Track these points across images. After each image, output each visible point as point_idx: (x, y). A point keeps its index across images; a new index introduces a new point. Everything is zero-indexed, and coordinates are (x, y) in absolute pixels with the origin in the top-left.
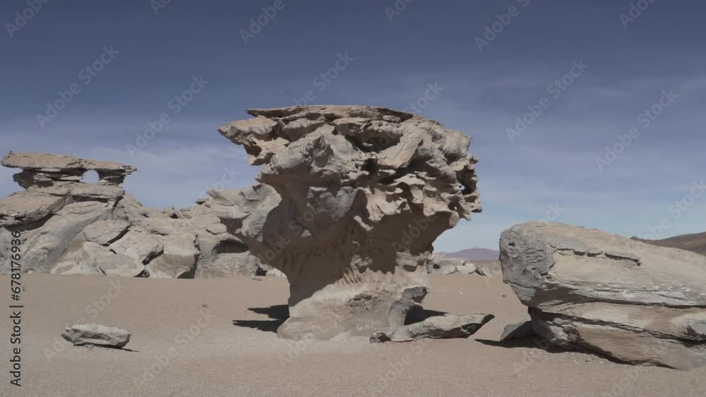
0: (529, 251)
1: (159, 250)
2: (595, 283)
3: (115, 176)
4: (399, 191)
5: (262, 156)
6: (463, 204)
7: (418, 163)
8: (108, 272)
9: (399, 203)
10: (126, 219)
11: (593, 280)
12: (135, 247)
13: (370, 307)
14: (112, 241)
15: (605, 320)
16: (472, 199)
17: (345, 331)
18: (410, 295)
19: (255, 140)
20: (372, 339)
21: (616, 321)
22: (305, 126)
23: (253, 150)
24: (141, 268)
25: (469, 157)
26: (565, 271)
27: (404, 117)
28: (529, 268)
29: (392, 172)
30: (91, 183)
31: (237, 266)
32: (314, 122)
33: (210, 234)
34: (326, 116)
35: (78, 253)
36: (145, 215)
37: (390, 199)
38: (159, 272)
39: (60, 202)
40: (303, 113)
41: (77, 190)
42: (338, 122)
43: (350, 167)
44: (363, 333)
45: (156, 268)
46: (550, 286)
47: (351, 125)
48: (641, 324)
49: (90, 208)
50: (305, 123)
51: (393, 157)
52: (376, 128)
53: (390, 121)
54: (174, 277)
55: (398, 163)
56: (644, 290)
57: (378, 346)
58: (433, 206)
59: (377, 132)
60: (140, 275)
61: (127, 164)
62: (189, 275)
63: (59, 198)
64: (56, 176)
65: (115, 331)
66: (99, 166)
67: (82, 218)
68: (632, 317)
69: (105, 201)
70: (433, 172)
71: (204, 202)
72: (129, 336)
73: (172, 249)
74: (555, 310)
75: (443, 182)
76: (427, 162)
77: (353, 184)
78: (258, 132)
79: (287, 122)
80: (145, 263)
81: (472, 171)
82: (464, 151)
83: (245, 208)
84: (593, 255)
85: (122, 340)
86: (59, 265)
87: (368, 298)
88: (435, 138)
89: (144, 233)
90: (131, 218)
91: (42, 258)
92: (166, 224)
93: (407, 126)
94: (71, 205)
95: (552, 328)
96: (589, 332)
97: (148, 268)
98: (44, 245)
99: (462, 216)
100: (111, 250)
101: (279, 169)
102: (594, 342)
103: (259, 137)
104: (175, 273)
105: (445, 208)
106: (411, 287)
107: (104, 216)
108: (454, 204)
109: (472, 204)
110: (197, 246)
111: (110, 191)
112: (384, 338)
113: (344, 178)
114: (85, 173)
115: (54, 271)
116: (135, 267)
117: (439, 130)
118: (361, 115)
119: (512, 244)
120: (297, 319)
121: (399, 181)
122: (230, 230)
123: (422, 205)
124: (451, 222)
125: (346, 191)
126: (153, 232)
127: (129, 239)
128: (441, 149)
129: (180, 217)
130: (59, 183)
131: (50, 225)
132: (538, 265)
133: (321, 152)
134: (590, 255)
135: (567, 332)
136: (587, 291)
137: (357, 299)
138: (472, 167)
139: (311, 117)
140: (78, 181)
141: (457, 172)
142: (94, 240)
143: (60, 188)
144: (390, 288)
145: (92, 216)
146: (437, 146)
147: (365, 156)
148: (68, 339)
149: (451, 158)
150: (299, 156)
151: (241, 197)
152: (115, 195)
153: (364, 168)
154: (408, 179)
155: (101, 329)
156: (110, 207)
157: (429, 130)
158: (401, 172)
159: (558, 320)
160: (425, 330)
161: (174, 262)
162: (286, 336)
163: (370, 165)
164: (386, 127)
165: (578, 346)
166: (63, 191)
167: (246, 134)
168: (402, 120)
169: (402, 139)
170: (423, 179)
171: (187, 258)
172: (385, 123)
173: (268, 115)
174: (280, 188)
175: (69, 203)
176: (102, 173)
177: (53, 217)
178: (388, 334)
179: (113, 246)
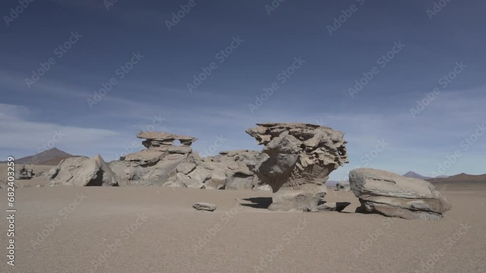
0: (358, 178)
1: (209, 177)
2: (380, 190)
3: (187, 142)
4: (314, 155)
5: (262, 141)
6: (340, 160)
7: (321, 144)
8: (189, 186)
9: (314, 160)
10: (195, 162)
11: (379, 189)
12: (199, 175)
13: (303, 199)
14: (189, 173)
15: (383, 202)
16: (345, 158)
17: (294, 208)
18: (320, 195)
19: (260, 135)
20: (304, 210)
21: (387, 203)
22: (279, 131)
23: (259, 139)
24: (203, 184)
25: (343, 142)
26: (369, 185)
27: (316, 127)
28: (358, 184)
29: (311, 148)
30: (177, 145)
31: (243, 185)
32: (282, 130)
33: (230, 170)
34: (286, 128)
35: (174, 178)
36: (203, 161)
37: (310, 158)
38: (210, 187)
39: (164, 154)
40: (278, 126)
41: (171, 149)
42: (291, 130)
43: (295, 147)
44: (301, 209)
45: (208, 185)
46: (364, 190)
47: (296, 132)
48: (396, 204)
49: (177, 157)
50: (279, 130)
51: (311, 143)
52: (305, 132)
53: (310, 129)
54: (216, 189)
55: (314, 145)
56: (397, 192)
57: (306, 213)
58: (327, 161)
59: (306, 134)
60: (202, 188)
61: (193, 137)
62: (223, 188)
63: (163, 152)
64: (161, 142)
65: (212, 205)
66: (181, 138)
67: (173, 162)
68: (393, 202)
69: (183, 154)
70: (327, 148)
71: (226, 154)
72: (216, 207)
73: (215, 176)
74: (367, 199)
75: (332, 151)
76: (325, 144)
77: (296, 153)
78: (260, 132)
79: (272, 129)
80: (204, 182)
81: (344, 147)
82: (340, 139)
83: (257, 161)
84: (380, 180)
85: (214, 208)
86: (166, 183)
87: (303, 196)
88: (329, 135)
89: (203, 169)
90: (197, 162)
91: (156, 179)
92: (212, 165)
93: (317, 130)
94: (168, 156)
95: (366, 205)
96: (378, 207)
97: (205, 184)
98: (157, 174)
99: (340, 165)
100: (189, 176)
101: (270, 149)
102: (379, 210)
103: (261, 134)
104: (217, 187)
105: (332, 162)
106: (319, 192)
107: (183, 161)
108: (336, 160)
109: (344, 160)
110: (226, 175)
111: (186, 149)
112: (309, 210)
113: (293, 151)
114: (174, 141)
115: (164, 185)
116: (199, 184)
117: (330, 132)
118: (299, 127)
119: (353, 176)
120: (275, 203)
121: (314, 151)
122: (250, 169)
123: (323, 161)
124: (335, 167)
125: (294, 156)
126: (207, 168)
127: (196, 172)
128: (331, 139)
129: (215, 162)
130: (163, 145)
131: (159, 165)
132: (361, 183)
133: (285, 142)
134: (378, 180)
135: (371, 206)
136: (377, 192)
137: (298, 196)
138: (343, 146)
139: (280, 128)
140: (171, 145)
141: (338, 148)
142: (182, 172)
143: (163, 148)
144: (312, 192)
145: (178, 161)
146: (329, 138)
147: (301, 143)
148: (195, 208)
149: (335, 142)
150: (277, 144)
151: (254, 157)
152: (188, 152)
153: (301, 147)
154: (318, 151)
155: (207, 204)
156: (186, 157)
157: (326, 132)
158: (315, 148)
159: (368, 203)
160: (323, 208)
161: (215, 183)
162: (271, 210)
163: (303, 146)
164: (309, 132)
165: (374, 211)
166: (165, 149)
167: (256, 133)
168: (315, 128)
169: (315, 136)
170: (323, 151)
171: (222, 181)
172: (308, 130)
173: (265, 126)
174: (269, 154)
175: (167, 155)
176: (182, 141)
177: (160, 161)
178: (310, 209)
179: (189, 175)
